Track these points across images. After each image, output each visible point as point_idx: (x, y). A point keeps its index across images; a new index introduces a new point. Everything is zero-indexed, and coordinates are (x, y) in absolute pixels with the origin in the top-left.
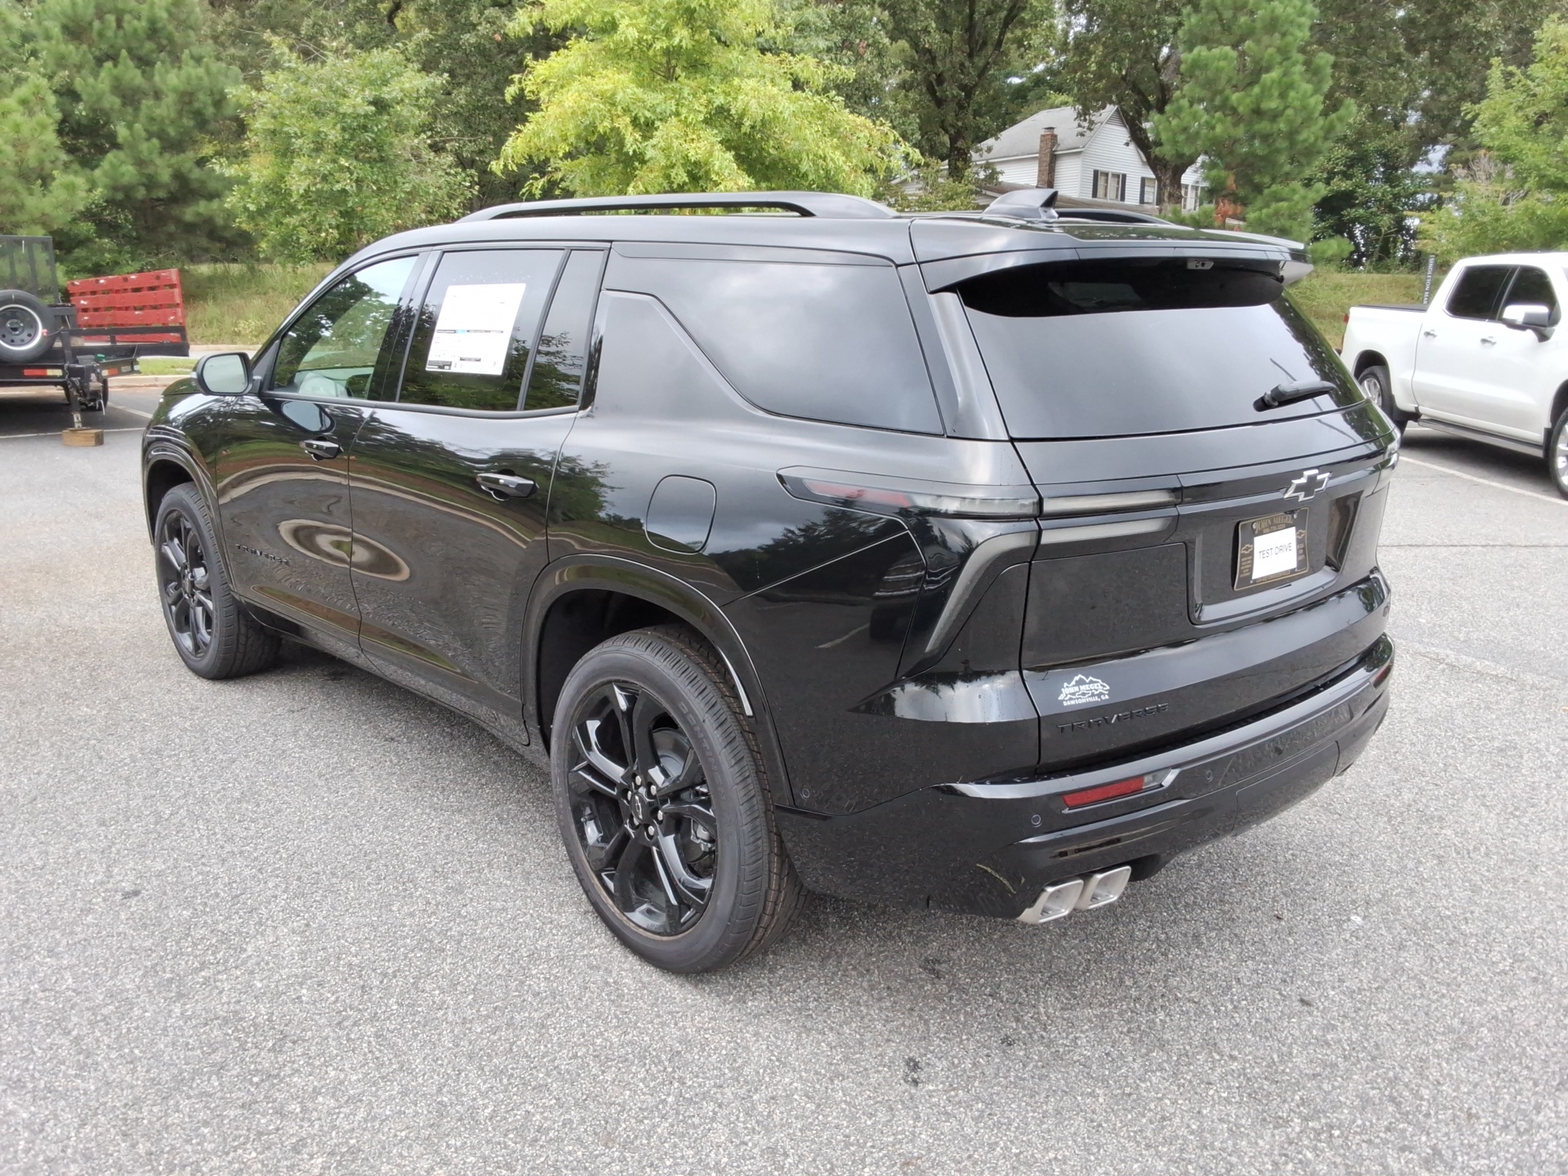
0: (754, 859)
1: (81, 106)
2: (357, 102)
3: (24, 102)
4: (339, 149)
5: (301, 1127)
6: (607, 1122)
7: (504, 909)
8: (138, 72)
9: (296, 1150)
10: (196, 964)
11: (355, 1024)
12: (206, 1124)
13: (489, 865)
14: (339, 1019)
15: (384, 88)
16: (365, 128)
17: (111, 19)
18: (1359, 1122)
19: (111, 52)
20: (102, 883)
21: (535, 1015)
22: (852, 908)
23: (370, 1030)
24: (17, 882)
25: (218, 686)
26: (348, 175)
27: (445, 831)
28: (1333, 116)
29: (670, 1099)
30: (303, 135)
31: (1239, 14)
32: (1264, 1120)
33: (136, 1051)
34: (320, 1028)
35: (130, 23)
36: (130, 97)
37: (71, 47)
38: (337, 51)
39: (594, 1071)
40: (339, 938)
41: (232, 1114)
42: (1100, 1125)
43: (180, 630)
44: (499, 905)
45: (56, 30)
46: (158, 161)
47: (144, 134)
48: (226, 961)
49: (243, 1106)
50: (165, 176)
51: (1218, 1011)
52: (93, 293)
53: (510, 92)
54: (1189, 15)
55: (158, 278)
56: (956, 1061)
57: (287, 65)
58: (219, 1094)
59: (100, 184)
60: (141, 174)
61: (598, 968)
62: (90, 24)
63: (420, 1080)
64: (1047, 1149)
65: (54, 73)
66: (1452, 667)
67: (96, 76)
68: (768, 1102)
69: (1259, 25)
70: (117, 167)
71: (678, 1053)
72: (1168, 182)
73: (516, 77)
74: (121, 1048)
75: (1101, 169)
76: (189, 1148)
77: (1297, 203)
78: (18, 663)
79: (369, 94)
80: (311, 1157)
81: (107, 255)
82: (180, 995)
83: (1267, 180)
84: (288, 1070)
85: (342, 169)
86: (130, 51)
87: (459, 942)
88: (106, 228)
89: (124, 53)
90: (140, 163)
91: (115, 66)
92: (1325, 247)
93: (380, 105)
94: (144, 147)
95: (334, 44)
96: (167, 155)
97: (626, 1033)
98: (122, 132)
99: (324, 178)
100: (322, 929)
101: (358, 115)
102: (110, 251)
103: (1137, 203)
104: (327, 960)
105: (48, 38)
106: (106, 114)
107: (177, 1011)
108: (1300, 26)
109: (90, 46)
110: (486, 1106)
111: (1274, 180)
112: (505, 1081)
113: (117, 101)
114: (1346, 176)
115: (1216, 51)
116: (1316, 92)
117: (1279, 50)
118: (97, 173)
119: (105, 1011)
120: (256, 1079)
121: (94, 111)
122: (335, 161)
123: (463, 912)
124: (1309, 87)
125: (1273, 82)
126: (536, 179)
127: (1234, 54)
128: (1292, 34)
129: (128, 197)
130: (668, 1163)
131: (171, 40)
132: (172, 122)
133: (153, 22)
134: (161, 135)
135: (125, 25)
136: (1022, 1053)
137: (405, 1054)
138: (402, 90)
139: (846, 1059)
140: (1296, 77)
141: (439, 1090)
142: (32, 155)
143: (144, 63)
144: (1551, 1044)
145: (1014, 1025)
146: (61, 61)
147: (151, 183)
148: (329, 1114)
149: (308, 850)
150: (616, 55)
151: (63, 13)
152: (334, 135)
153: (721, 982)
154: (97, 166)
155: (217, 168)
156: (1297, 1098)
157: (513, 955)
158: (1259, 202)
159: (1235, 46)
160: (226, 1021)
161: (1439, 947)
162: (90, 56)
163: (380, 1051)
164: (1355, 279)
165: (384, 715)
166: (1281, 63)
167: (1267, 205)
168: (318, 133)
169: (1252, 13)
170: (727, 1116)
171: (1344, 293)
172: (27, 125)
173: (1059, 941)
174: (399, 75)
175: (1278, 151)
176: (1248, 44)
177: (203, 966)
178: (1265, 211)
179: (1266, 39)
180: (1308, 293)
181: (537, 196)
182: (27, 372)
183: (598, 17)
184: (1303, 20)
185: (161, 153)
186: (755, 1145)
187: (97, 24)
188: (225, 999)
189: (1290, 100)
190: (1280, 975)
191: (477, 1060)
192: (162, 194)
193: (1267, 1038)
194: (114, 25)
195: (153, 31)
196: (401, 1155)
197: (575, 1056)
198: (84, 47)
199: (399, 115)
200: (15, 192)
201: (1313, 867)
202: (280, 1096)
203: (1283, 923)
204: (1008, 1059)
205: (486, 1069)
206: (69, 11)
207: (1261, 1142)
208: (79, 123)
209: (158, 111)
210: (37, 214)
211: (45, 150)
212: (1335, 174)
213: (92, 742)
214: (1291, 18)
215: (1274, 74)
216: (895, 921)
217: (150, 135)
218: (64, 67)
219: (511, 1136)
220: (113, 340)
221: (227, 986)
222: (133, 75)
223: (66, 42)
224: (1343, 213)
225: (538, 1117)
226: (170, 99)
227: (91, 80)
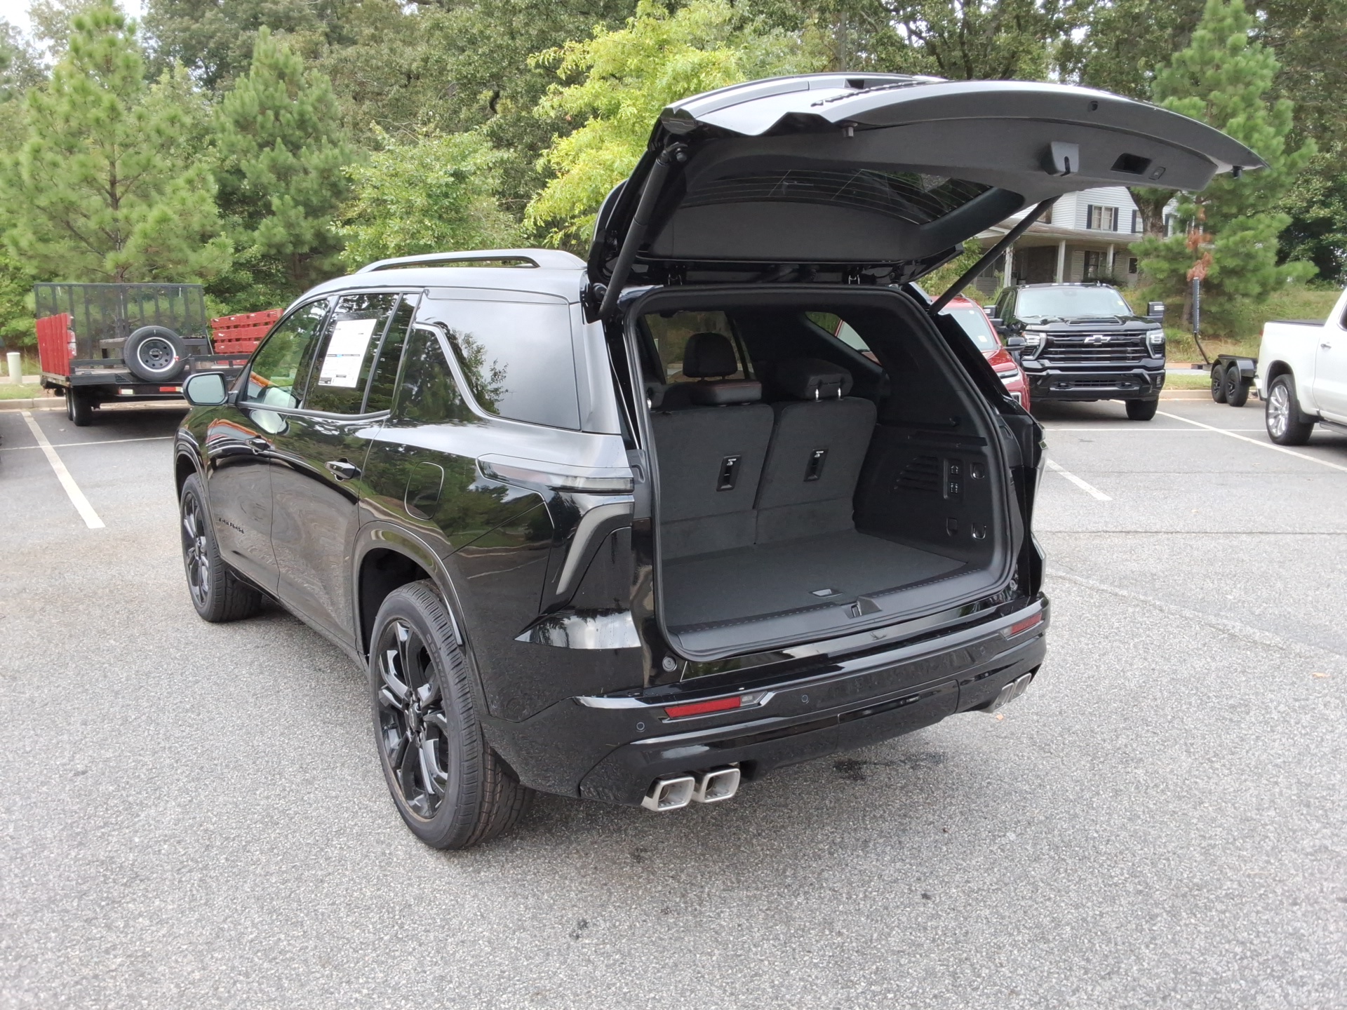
0: (470, 757)
1: (246, 182)
2: (439, 175)
3: (190, 182)
4: (425, 212)
5: (118, 937)
6: (332, 950)
7: (336, 797)
8: (290, 154)
9: (107, 952)
10: (102, 824)
11: (190, 871)
12: (55, 930)
13: (343, 765)
14: (180, 866)
15: (463, 163)
16: (446, 195)
17: (270, 113)
18: (915, 989)
19: (270, 139)
20: (65, 765)
21: (320, 873)
22: (600, 808)
23: (197, 876)
24: (8, 761)
25: (215, 627)
26: (430, 233)
27: (324, 739)
28: (1295, 155)
29: (386, 938)
30: (398, 202)
31: (1205, 69)
32: (837, 981)
33: (33, 880)
34: (165, 871)
35: (285, 116)
36: (283, 174)
37: (239, 137)
38: (427, 135)
39: (342, 915)
40: (208, 811)
41: (76, 925)
42: (703, 977)
43: (195, 584)
44: (334, 794)
45: (230, 126)
46: (303, 224)
47: (292, 203)
48: (122, 823)
49: (86, 921)
50: (308, 236)
51: (849, 898)
52: (228, 327)
53: (539, 164)
54: (1161, 71)
55: (269, 315)
56: (617, 924)
57: (387, 148)
58: (74, 912)
59: (257, 241)
60: (291, 234)
61: (383, 842)
62: (255, 118)
63: (215, 912)
64: (650, 991)
65: (226, 157)
66: (1233, 636)
67: (257, 157)
68: (457, 945)
69: (1224, 77)
70: (271, 230)
71: (410, 905)
72: (1150, 214)
73: (545, 152)
74: (24, 876)
75: (1095, 204)
76: (36, 945)
77: (1262, 231)
78: (81, 607)
79: (450, 168)
80: (115, 957)
81: (261, 298)
82: (80, 844)
83: (1234, 210)
84: (128, 899)
85: (427, 228)
86: (284, 138)
87: (292, 818)
88: (261, 276)
89: (279, 140)
90: (289, 225)
91: (273, 150)
92: (1291, 269)
93: (459, 176)
94: (292, 213)
95: (425, 129)
96: (310, 219)
97: (379, 890)
98: (275, 202)
99: (413, 236)
100: (200, 804)
101: (441, 185)
102: (264, 294)
103: (1128, 231)
104: (191, 826)
105: (223, 130)
106: (265, 188)
107: (73, 854)
108: (1263, 78)
109: (254, 136)
110: (251, 933)
111: (1241, 210)
112: (274, 917)
113: (272, 177)
114: (1324, 204)
115: (1186, 101)
116: (1277, 134)
117: (1243, 98)
118: (256, 234)
119: (25, 852)
120: (103, 903)
121: (256, 186)
122: (421, 222)
123: (305, 798)
124: (1272, 130)
125: (1239, 125)
126: (556, 232)
127: (1203, 104)
128: (1254, 85)
129: (279, 252)
130: (361, 981)
131: (315, 129)
132: (316, 192)
133: (302, 114)
134: (306, 204)
135: (281, 118)
136: (672, 921)
137: (213, 893)
138: (475, 164)
139: (534, 917)
140: (1259, 121)
141: (224, 921)
142: (196, 223)
143: (295, 148)
144: (1120, 943)
145: (678, 900)
146: (232, 148)
147: (298, 241)
148: (142, 930)
149: (217, 748)
150: (618, 131)
151: (236, 112)
152: (420, 200)
153: (469, 857)
154: (257, 228)
155: (333, 229)
156: (874, 967)
157: (326, 830)
158: (1226, 232)
159: (1203, 97)
160: (103, 863)
161: (1069, 861)
162: (254, 143)
163: (198, 891)
164: (1322, 297)
165: (323, 652)
166: (1244, 110)
167: (1235, 233)
168: (408, 201)
169: (1218, 67)
170: (421, 953)
171: (1312, 309)
172: (191, 199)
173: (751, 839)
174: (475, 151)
175: (1244, 185)
176: (1215, 94)
177: (106, 824)
178: (1232, 239)
179: (1230, 89)
180: (1278, 309)
181: (556, 246)
182: (162, 389)
183: (605, 101)
184: (1265, 72)
185: (306, 218)
186: (431, 973)
187: (260, 118)
188: (109, 848)
189: (1253, 140)
190: (918, 875)
191: (260, 902)
192: (306, 249)
193: (877, 921)
194: (272, 118)
195: (302, 123)
196: (177, 961)
197: (334, 904)
198: (250, 136)
199: (473, 184)
200: (181, 250)
201: (1000, 794)
202: (114, 915)
203: (946, 835)
204: (659, 924)
205: (266, 908)
206: (240, 110)
207: (823, 998)
208: (243, 195)
209: (304, 185)
210: (197, 267)
211: (206, 217)
212: (1314, 202)
213: (106, 665)
214: (1254, 70)
215: (1240, 119)
216: (629, 819)
217: (297, 203)
218: (234, 152)
219: (259, 954)
220: (231, 364)
221: (115, 839)
222: (285, 156)
223: (236, 134)
224: (1322, 237)
225: (285, 943)
226: (313, 174)
227: (253, 162)
